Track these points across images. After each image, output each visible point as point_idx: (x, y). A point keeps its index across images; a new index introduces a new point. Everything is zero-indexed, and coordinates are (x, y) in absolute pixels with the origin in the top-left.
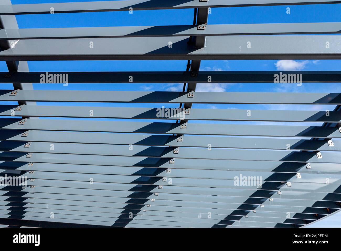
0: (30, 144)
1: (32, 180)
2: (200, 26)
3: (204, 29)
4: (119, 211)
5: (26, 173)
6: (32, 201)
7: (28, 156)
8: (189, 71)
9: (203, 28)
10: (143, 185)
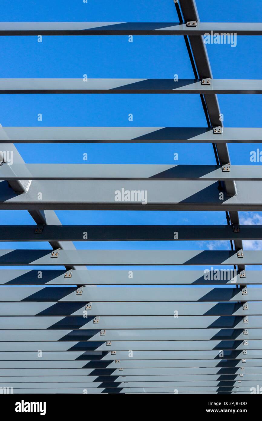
0: (99, 319)
1: (117, 361)
2: (224, 167)
3: (229, 172)
4: (214, 389)
5: (108, 354)
6: (126, 385)
7: (102, 334)
8: (230, 225)
9: (227, 169)
10: (227, 360)
